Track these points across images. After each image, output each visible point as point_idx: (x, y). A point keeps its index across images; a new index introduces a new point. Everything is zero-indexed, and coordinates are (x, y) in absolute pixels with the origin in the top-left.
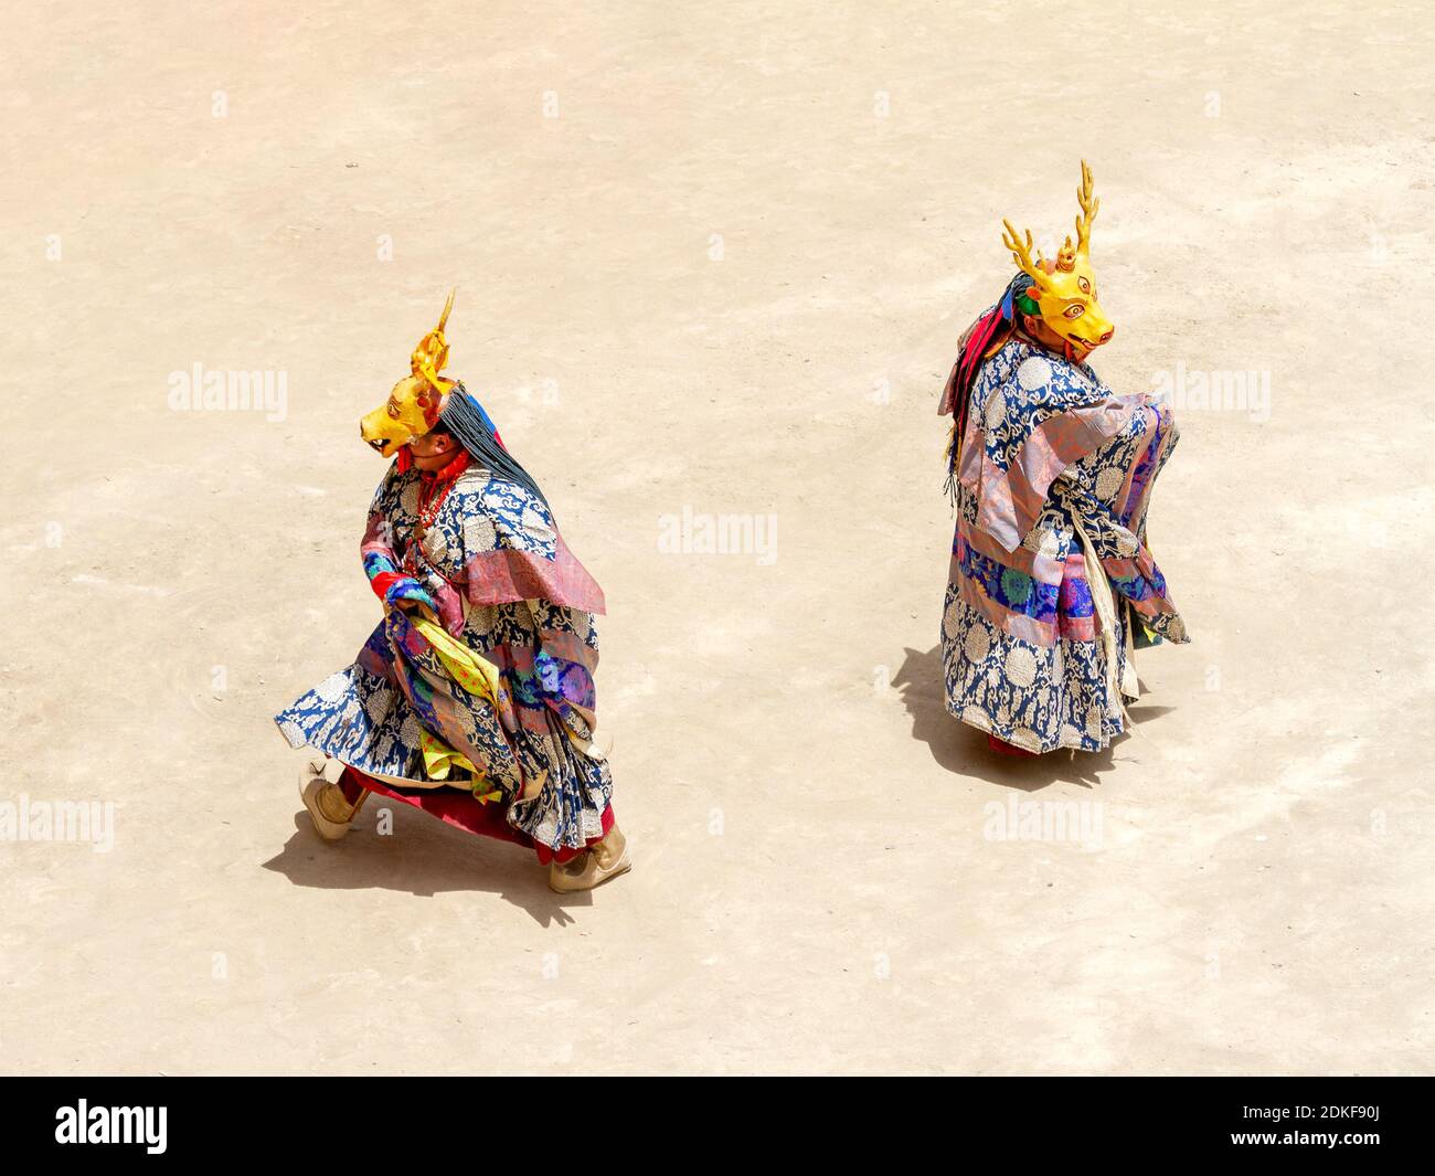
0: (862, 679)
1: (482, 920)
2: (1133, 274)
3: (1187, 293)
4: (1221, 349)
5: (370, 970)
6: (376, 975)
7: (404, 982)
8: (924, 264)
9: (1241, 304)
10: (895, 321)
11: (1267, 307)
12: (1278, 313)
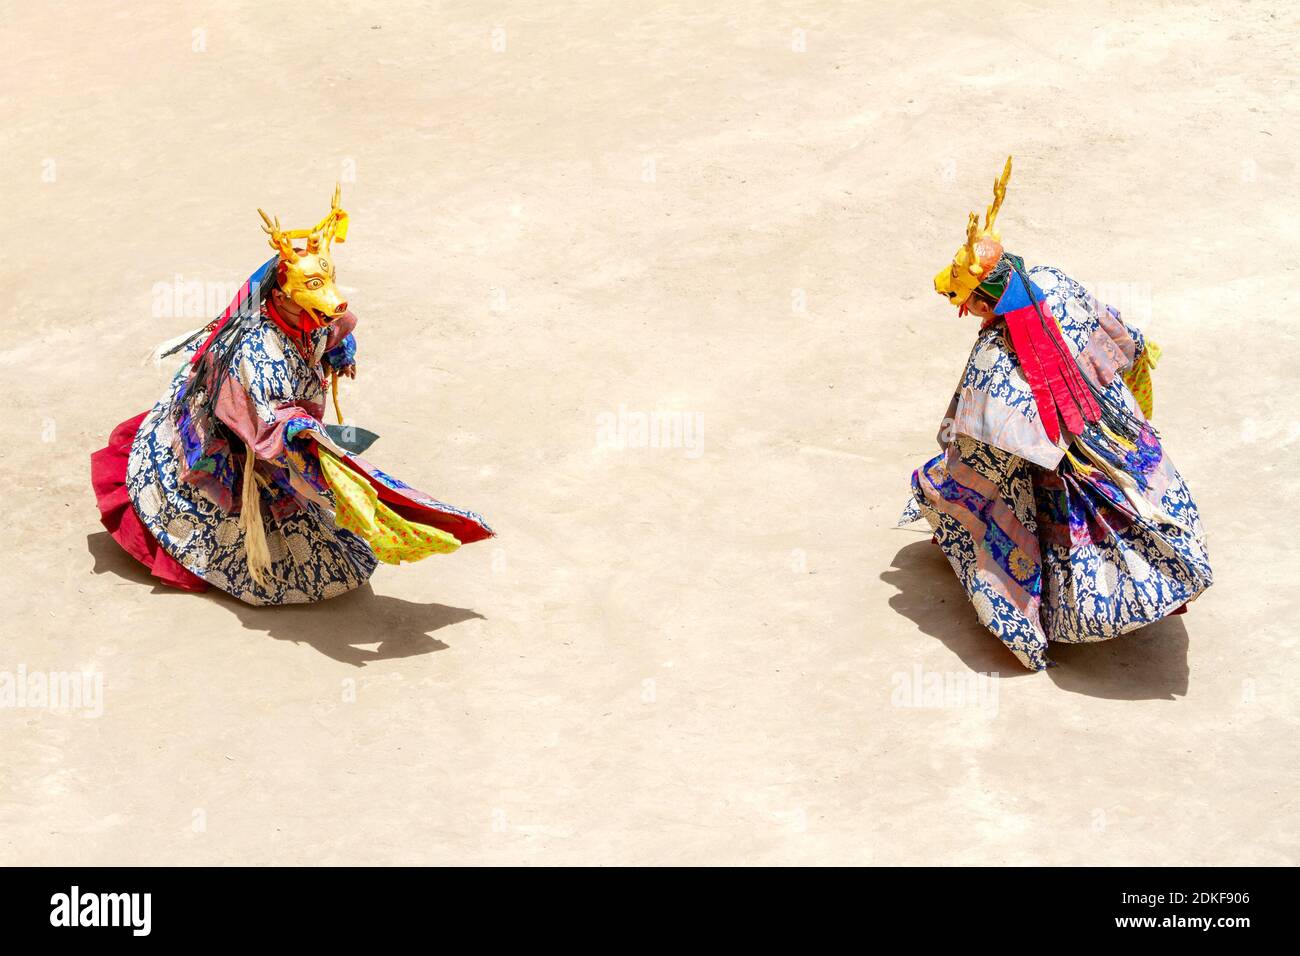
0: (789, 437)
1: (484, 633)
2: (1006, 110)
3: (1050, 125)
4: (1077, 170)
5: (394, 674)
6: (400, 678)
7: (422, 683)
8: (837, 103)
9: (1093, 134)
10: (814, 150)
11: (1114, 137)
12: (1123, 141)
